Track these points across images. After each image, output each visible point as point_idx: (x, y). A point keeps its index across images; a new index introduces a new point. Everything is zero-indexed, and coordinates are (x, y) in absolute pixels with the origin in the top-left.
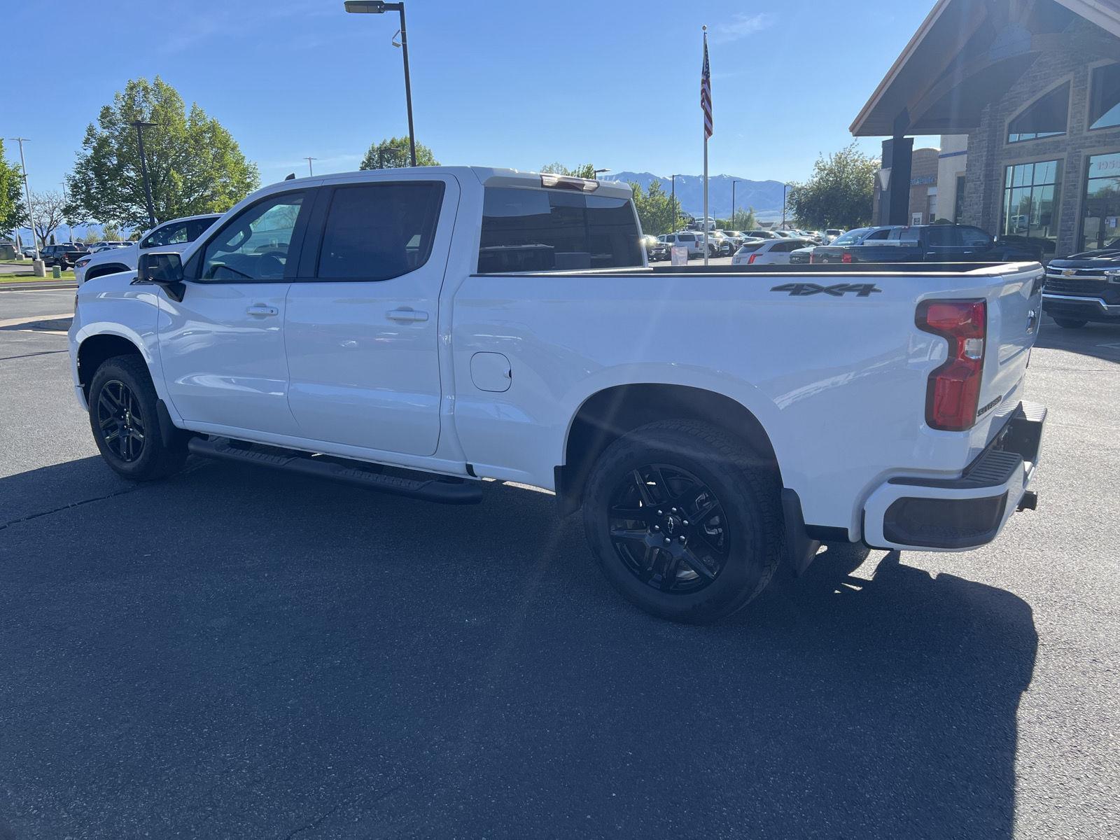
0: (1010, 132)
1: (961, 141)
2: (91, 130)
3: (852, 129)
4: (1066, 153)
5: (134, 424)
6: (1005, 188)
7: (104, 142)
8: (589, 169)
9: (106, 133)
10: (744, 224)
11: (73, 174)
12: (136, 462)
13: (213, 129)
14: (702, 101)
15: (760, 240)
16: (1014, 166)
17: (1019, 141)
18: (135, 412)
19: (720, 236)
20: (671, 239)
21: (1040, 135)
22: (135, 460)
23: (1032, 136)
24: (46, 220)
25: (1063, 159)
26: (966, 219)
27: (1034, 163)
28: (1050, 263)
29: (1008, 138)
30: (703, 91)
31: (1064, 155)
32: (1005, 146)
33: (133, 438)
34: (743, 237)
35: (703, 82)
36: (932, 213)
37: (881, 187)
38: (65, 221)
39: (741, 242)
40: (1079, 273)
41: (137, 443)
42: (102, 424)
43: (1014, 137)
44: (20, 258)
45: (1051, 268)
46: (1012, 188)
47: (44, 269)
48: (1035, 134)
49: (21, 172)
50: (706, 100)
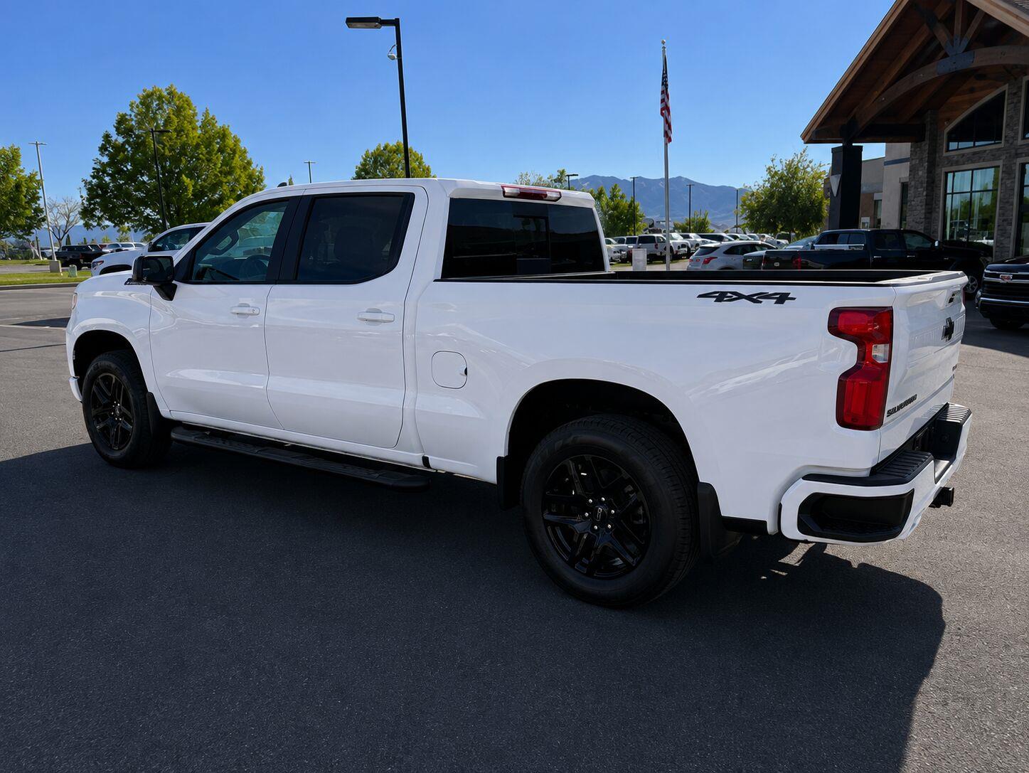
0: (950, 139)
1: (904, 148)
2: (107, 137)
3: (803, 137)
4: (1002, 161)
5: (123, 415)
6: (946, 194)
7: (119, 149)
8: (562, 173)
9: (121, 140)
10: (701, 228)
11: (90, 179)
12: (122, 451)
13: (223, 135)
14: (662, 109)
15: (715, 244)
16: (954, 172)
17: (958, 149)
18: (126, 403)
19: (677, 238)
20: (631, 241)
21: (977, 144)
22: (121, 449)
23: (971, 144)
24: (62, 222)
25: (999, 166)
26: (910, 224)
27: (973, 170)
28: (987, 267)
29: (948, 146)
30: (663, 101)
31: (1000, 163)
32: (945, 154)
33: (121, 427)
34: (699, 240)
35: (663, 92)
36: (878, 218)
37: (832, 193)
38: (81, 222)
39: (697, 245)
40: (1015, 277)
41: (125, 433)
42: (94, 412)
43: (953, 145)
44: (37, 257)
45: (989, 272)
46: (953, 193)
47: (61, 268)
48: (972, 143)
49: (38, 178)
50: (665, 109)
